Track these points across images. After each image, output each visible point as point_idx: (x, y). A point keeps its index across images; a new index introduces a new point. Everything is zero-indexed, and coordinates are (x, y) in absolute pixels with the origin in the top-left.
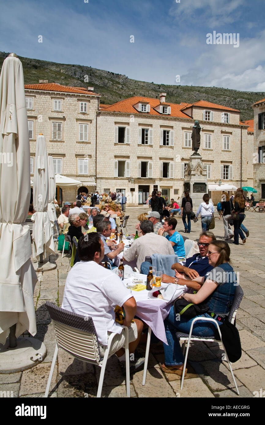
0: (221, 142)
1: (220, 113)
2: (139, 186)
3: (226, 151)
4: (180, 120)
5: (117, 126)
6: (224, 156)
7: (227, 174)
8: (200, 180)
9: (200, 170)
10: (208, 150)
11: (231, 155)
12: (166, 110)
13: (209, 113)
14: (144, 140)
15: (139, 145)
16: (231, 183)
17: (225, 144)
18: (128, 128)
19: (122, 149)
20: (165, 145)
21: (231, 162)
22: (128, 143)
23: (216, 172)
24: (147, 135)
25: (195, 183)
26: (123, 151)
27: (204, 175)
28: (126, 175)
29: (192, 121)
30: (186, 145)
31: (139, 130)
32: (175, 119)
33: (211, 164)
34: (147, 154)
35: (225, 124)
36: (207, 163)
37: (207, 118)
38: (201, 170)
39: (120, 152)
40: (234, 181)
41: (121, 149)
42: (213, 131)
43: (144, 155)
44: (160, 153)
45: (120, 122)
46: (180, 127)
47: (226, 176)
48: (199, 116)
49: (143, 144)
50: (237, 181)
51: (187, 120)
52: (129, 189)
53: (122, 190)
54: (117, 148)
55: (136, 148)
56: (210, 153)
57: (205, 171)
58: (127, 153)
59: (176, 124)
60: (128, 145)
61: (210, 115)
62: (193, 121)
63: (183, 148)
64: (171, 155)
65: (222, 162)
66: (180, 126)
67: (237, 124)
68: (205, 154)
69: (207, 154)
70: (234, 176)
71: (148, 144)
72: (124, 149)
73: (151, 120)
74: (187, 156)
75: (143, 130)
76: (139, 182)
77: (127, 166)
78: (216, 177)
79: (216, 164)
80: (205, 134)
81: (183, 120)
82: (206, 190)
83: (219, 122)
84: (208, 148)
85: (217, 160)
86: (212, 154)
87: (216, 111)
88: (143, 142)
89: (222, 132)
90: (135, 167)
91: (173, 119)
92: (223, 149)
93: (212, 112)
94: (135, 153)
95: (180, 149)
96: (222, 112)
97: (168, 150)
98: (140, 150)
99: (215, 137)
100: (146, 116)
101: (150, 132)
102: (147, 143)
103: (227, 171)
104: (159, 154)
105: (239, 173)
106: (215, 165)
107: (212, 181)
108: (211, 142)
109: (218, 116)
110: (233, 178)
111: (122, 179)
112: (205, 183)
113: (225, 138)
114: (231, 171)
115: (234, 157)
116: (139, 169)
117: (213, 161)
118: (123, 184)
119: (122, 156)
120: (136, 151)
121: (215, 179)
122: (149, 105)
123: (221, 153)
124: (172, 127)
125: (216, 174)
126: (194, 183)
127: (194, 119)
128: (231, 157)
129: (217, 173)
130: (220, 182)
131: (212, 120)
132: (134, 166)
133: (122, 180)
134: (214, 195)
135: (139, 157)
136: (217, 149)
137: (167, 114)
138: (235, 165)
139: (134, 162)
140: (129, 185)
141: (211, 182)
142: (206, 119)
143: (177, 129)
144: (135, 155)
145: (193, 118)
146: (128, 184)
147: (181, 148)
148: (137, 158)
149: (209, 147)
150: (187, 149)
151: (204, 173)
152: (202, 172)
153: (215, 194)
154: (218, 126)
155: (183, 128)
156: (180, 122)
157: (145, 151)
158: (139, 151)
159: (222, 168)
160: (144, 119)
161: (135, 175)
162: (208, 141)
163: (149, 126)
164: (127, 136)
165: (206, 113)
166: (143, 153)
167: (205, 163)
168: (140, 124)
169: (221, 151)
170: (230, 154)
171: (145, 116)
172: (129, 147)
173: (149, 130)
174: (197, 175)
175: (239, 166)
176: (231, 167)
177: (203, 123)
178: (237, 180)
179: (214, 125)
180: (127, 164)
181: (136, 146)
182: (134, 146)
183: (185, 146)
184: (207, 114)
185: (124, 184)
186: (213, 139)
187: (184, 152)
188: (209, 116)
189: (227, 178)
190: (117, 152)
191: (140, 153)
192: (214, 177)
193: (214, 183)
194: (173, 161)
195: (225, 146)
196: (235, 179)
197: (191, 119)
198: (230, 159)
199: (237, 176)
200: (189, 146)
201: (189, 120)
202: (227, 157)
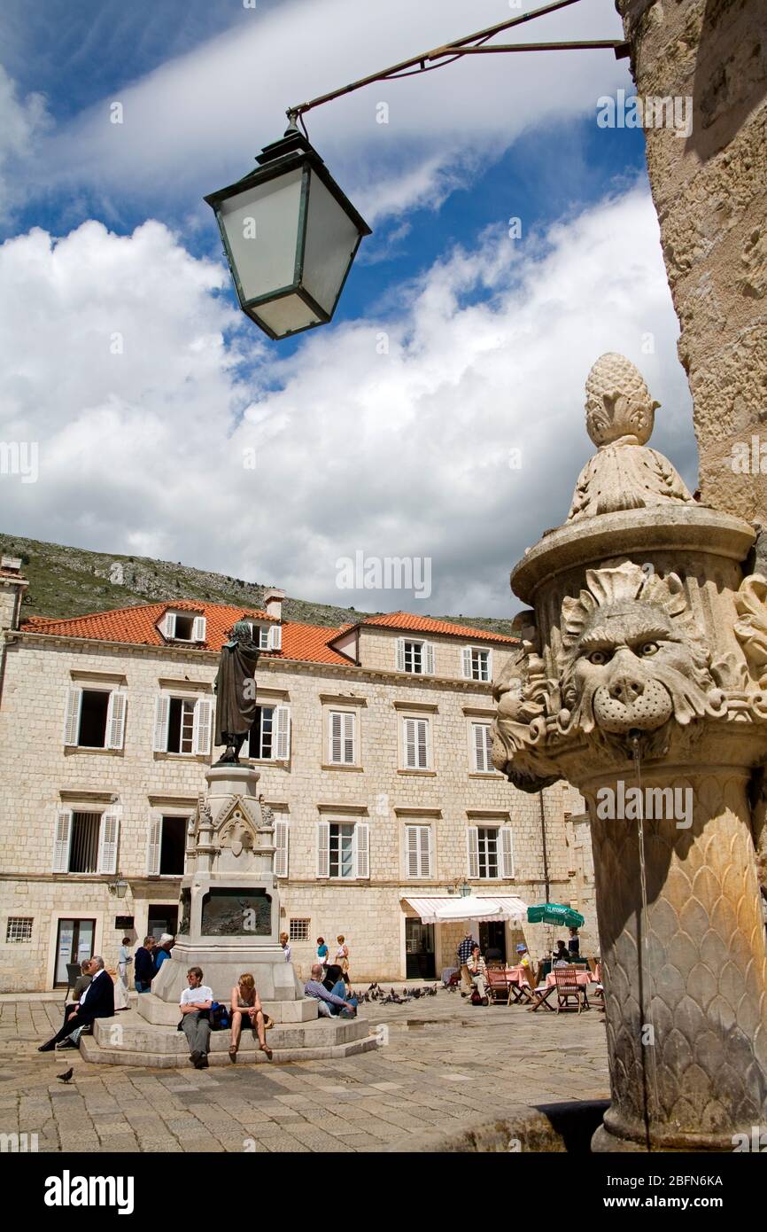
0: (464, 747)
1: (455, 647)
2: (150, 906)
3: (486, 777)
4: (312, 671)
5: (79, 687)
6: (479, 795)
7: (493, 859)
8: (238, 873)
9: (245, 830)
10: (417, 773)
11: (502, 791)
12: (265, 638)
13: (418, 648)
14: (177, 740)
15: (157, 756)
16: (509, 892)
17: (480, 752)
18: (118, 693)
19: (91, 767)
20: (259, 757)
21: (505, 816)
22: (115, 748)
23: (449, 854)
24: (189, 720)
25: (211, 889)
26: (94, 774)
27: (258, 853)
28: (104, 866)
29: (357, 673)
30: (336, 757)
31: (160, 700)
32: (296, 668)
33: (429, 825)
34: (186, 787)
35: (475, 683)
36: (417, 820)
37: (413, 663)
38: (250, 830)
39: (81, 780)
40: (521, 883)
41: (87, 770)
42: (433, 709)
43: (174, 790)
45: (89, 673)
46: (312, 696)
47: (487, 865)
48: (382, 657)
49: (171, 754)
50: (533, 882)
51: (339, 671)
52: (108, 920)
53: (82, 923)
54: (73, 766)
55: (144, 765)
56: (426, 783)
57: (268, 832)
58: (109, 782)
59: (297, 682)
60: (119, 753)
61: (423, 653)
62: (360, 674)
63: (324, 768)
64: (279, 792)
65: (471, 815)
66: (314, 689)
68: (408, 787)
69: (415, 788)
70: (519, 865)
71: (193, 754)
72: (100, 769)
73: (206, 667)
74: (338, 796)
75: (176, 704)
76: (151, 891)
77: (107, 833)
78: (452, 871)
79: (449, 822)
80: (405, 718)
81: (324, 670)
82: (269, 924)
83: (456, 677)
84: (417, 767)
85: (454, 809)
86: (436, 789)
87: (444, 642)
88: (173, 746)
89: (467, 712)
90: (137, 837)
91: (287, 666)
92: (474, 769)
93: (426, 644)
94: (144, 783)
95: (313, 771)
96: (465, 645)
97: (268, 776)
98: (161, 771)
99: (444, 729)
100: (190, 656)
101: (202, 711)
102: (188, 747)
103: (492, 847)
105: (536, 854)
106: (446, 828)
107: (437, 886)
108: (426, 745)
109: (448, 658)
110: (517, 873)
111: (86, 882)
112: (264, 889)
113: (479, 732)
114: (507, 848)
115: (514, 797)
116: (152, 842)
117: (437, 814)
118: (87, 898)
119: (89, 794)
120: (146, 778)
121: (450, 878)
122: (204, 619)
123: (465, 785)
124: (284, 695)
125: (452, 859)
126: (208, 891)
127: (363, 666)
128: (504, 797)
129: (456, 855)
130: (466, 887)
131: (430, 669)
132: (134, 831)
133: (82, 884)
134: (448, 937)
135: (154, 801)
136: (449, 769)
137: (269, 649)
138: (518, 824)
139: (135, 817)
140: (111, 906)
141: (434, 890)
142: (408, 668)
143: (304, 700)
144: (140, 791)
145: (360, 665)
146: (107, 901)
147: (318, 766)
148: (148, 803)
149: (423, 763)
150: (338, 773)
151: (263, 843)
152: (250, 838)
153: (452, 934)
154: (452, 693)
155: (325, 699)
156: (314, 675)
157: (178, 777)
158: (156, 778)
159: (470, 836)
160: (180, 665)
161: (136, 865)
162: (416, 744)
163: (196, 689)
164: (114, 722)
165: (408, 647)
166: (172, 786)
167: (409, 820)
168: (164, 683)
169: (465, 775)
170: (499, 786)
171: (186, 655)
172: (120, 763)
173: (198, 702)
174: (225, 853)
175: (533, 830)
176: (504, 832)
177: (396, 681)
178: (532, 878)
179: (435, 689)
180: (107, 823)
181: (146, 760)
182: (138, 759)
183: (331, 762)
184: (413, 653)
185: (93, 898)
186: (436, 735)
187: (330, 782)
188: (418, 659)
189: (493, 873)
190: (73, 780)
191: (159, 786)
192: (446, 872)
193: (443, 892)
194: (285, 815)
195: (480, 760)
196: (522, 877)
197: (354, 666)
198: (498, 803)
199: (531, 865)
200: (346, 760)
201: (345, 671)
202: (491, 796)
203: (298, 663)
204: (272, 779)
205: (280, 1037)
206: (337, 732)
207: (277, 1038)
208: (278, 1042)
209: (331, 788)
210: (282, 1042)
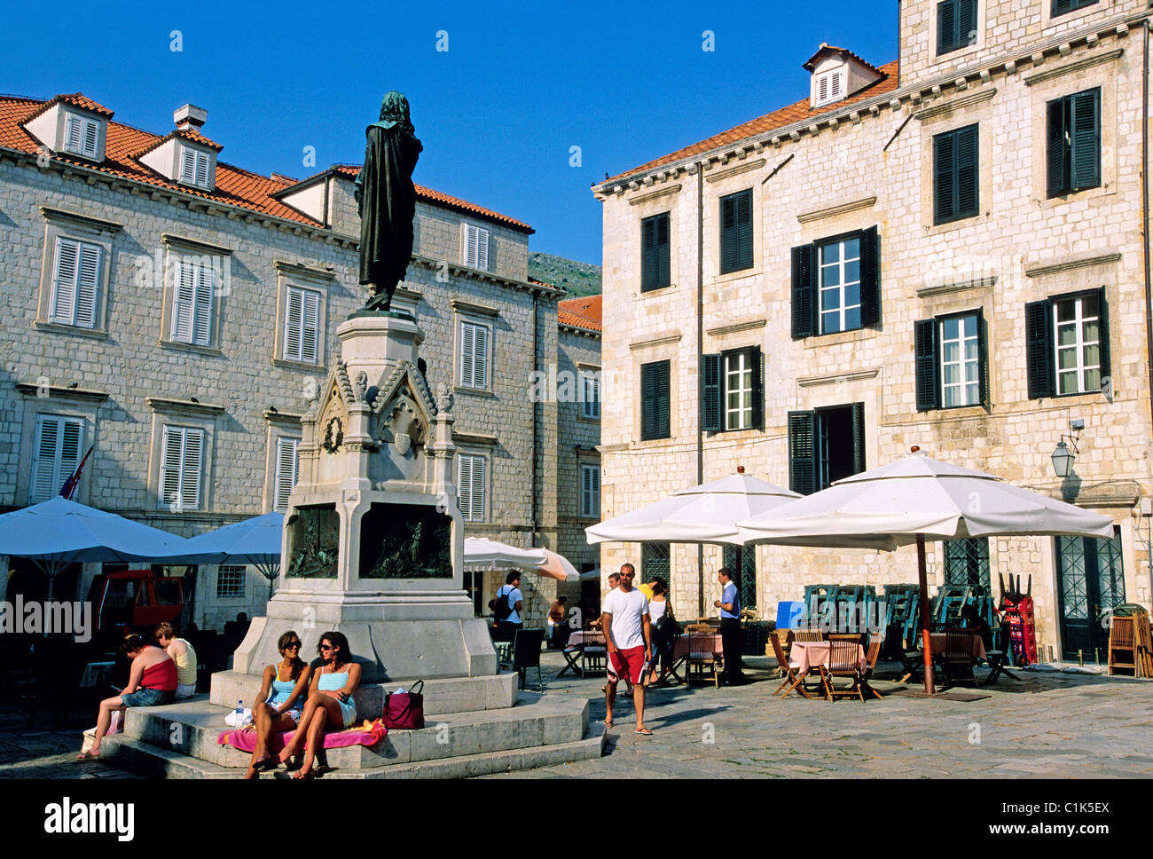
3: (473, 394)
6: (466, 415)
7: (477, 498)
11: (489, 413)
12: (200, 172)
17: (468, 361)
21: (494, 443)
25: (373, 504)
29: (325, 237)
30: (293, 350)
32: (244, 220)
35: (470, 271)
40: (505, 529)
42: (418, 299)
43: (58, 379)
44: (154, 375)
50: (517, 528)
51: (303, 231)
59: (242, 241)
62: (330, 238)
63: (276, 363)
64: (212, 392)
65: (455, 438)
66: (268, 253)
67: (516, 278)
70: (504, 506)
74: (292, 401)
81: (280, 228)
83: (446, 261)
89: (459, 307)
91: (232, 214)
92: (459, 382)
94: (9, 366)
95: (259, 366)
96: (459, 219)
97: (198, 367)
98: (39, 349)
104: (147, 384)
105: (522, 493)
109: (439, 235)
110: (502, 515)
113: (469, 334)
115: (503, 420)
120: (13, 357)
127: (334, 229)
128: (492, 420)
135: (27, 392)
143: (251, 267)
145: (327, 228)
147: (269, 361)
148: (14, 394)
150: (293, 372)
155: (280, 269)
156: (269, 235)
157: (67, 359)
158: (31, 359)
163: (99, 232)
166: (56, 373)
168: (50, 215)
170: (488, 406)
175: (524, 463)
178: (516, 522)
179: (421, 273)
183: (285, 357)
187: (282, 383)
189: (476, 511)
195: (467, 371)
196: (507, 521)
197: (320, 229)
198: (485, 426)
199: (517, 506)
200: (305, 355)
201: (310, 233)
202: (477, 417)
203: (249, 213)
204: (203, 373)
205: (514, 731)
206: (295, 316)
207: (511, 732)
208: (511, 739)
209: (282, 391)
210: (516, 740)
